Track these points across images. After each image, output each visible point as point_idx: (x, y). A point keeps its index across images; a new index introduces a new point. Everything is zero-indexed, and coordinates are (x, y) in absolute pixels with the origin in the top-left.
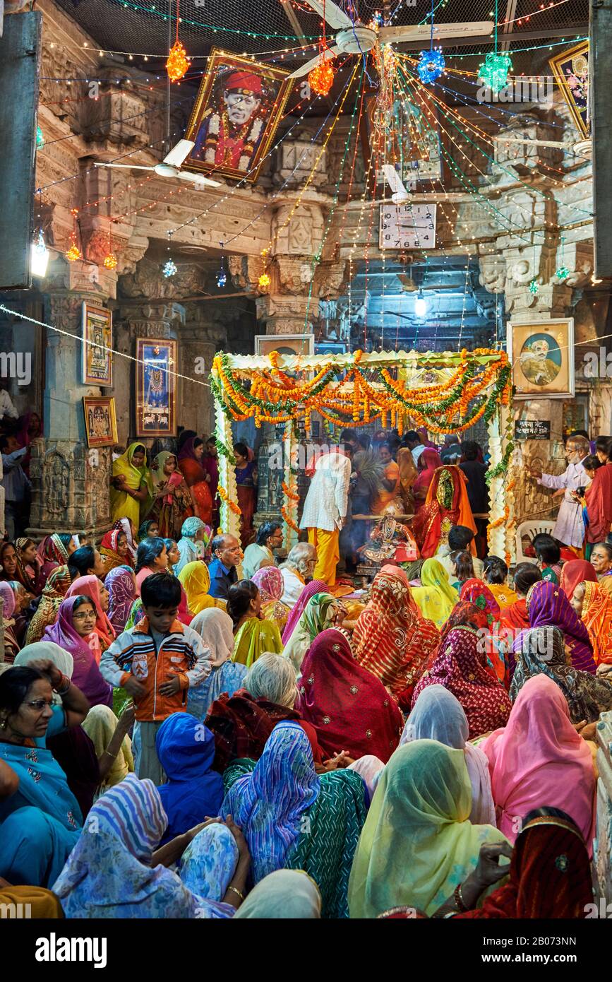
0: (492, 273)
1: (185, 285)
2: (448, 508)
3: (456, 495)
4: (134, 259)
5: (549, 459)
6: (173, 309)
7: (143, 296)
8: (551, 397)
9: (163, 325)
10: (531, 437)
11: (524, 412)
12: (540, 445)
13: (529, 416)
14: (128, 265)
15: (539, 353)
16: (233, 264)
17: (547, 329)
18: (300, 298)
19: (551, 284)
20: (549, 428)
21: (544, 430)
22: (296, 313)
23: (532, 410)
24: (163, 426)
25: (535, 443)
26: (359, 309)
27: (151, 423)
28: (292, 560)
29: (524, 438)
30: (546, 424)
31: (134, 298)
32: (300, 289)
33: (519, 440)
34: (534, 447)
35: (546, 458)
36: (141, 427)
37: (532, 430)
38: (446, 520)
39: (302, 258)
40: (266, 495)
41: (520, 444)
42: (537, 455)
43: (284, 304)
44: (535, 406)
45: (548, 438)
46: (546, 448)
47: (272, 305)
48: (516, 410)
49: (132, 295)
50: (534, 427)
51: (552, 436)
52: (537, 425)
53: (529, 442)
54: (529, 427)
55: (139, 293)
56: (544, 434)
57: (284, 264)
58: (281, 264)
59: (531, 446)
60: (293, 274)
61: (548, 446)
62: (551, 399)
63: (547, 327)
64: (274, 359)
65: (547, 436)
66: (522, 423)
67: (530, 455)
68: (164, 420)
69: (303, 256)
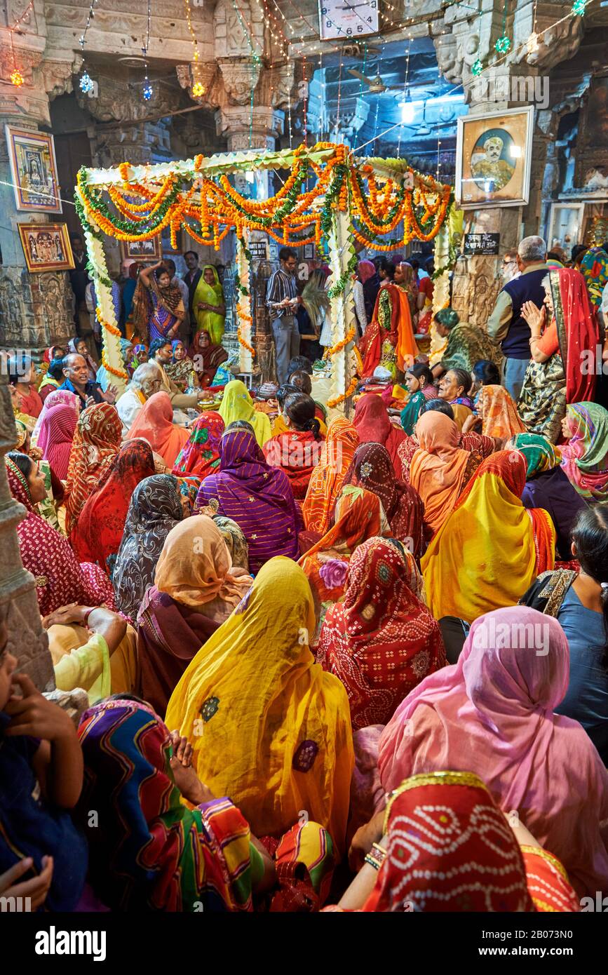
0: (448, 58)
1: (153, 105)
2: (388, 329)
3: (394, 317)
4: (63, 76)
5: (495, 276)
6: (146, 132)
7: (113, 119)
8: (502, 206)
9: (141, 150)
10: (479, 252)
11: (473, 224)
12: (487, 262)
13: (478, 229)
14: (58, 83)
15: (492, 152)
16: (181, 76)
17: (502, 123)
18: (251, 108)
19: (507, 64)
20: (498, 242)
21: (492, 244)
22: (247, 126)
23: (481, 221)
24: (148, 251)
25: (482, 258)
26: (351, 120)
27: (135, 248)
28: (136, 381)
29: (471, 254)
30: (495, 237)
31: (104, 122)
32: (245, 98)
33: (467, 256)
34: (480, 264)
35: (491, 276)
36: (126, 254)
37: (479, 245)
38: (387, 343)
39: (243, 61)
40: (231, 317)
41: (467, 261)
42: (482, 272)
43: (235, 116)
44: (484, 217)
45: (497, 253)
46: (493, 264)
47: (224, 118)
48: (467, 223)
49: (103, 119)
50: (482, 241)
51: (501, 251)
52: (485, 238)
53: (476, 258)
54: (477, 241)
55: (109, 116)
56: (492, 248)
57: (227, 69)
58: (222, 70)
59: (477, 262)
60: (237, 81)
61: (496, 262)
62: (503, 208)
63: (502, 120)
64: (124, 171)
65: (496, 251)
66: (470, 238)
67: (476, 272)
68: (149, 245)
69: (244, 58)
